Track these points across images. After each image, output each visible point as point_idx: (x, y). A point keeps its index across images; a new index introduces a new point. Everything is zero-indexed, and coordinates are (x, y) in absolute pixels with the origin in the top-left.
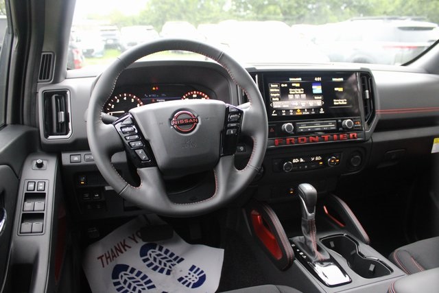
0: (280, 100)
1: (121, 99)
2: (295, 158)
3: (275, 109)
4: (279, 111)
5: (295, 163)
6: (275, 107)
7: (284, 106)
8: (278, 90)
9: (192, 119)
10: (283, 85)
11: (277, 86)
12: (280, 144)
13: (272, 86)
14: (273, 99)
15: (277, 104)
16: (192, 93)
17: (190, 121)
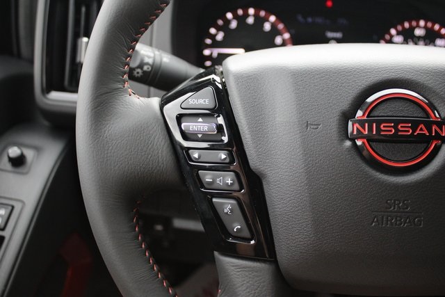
1: (241, 20)
9: (429, 125)
16: (414, 23)
17: (418, 132)
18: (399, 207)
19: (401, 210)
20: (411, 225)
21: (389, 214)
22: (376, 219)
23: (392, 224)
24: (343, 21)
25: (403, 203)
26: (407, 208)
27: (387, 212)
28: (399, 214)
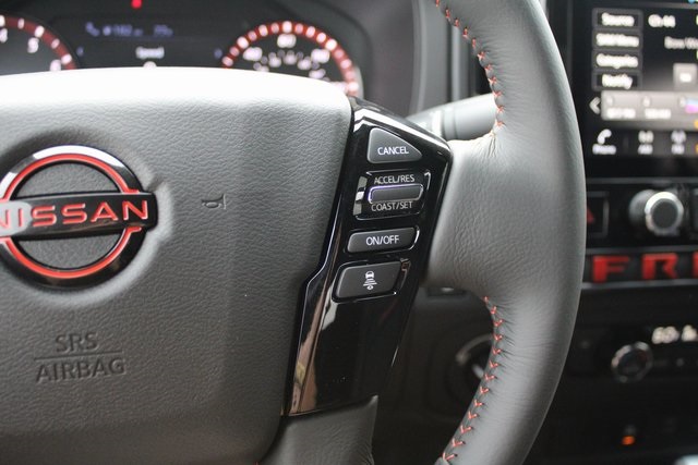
0: (635, 86)
2: (665, 325)
3: (611, 125)
4: (625, 133)
5: (662, 345)
6: (611, 114)
7: (652, 114)
8: (633, 42)
9: (117, 203)
10: (655, 21)
11: (628, 21)
12: (612, 277)
13: (608, 19)
14: (607, 80)
15: (618, 104)
16: (275, 28)
17: (99, 216)
18: (80, 346)
19: (85, 351)
20: (106, 374)
21: (64, 359)
22: (43, 372)
23: (72, 376)
24: (162, 30)
25: (86, 337)
26: (95, 346)
27: (60, 356)
28: (82, 358)
